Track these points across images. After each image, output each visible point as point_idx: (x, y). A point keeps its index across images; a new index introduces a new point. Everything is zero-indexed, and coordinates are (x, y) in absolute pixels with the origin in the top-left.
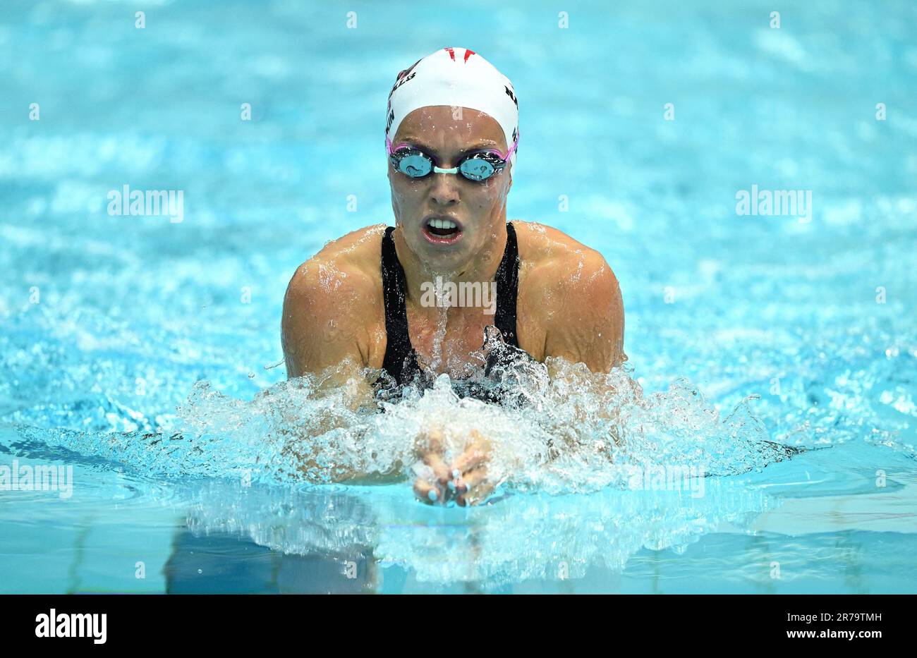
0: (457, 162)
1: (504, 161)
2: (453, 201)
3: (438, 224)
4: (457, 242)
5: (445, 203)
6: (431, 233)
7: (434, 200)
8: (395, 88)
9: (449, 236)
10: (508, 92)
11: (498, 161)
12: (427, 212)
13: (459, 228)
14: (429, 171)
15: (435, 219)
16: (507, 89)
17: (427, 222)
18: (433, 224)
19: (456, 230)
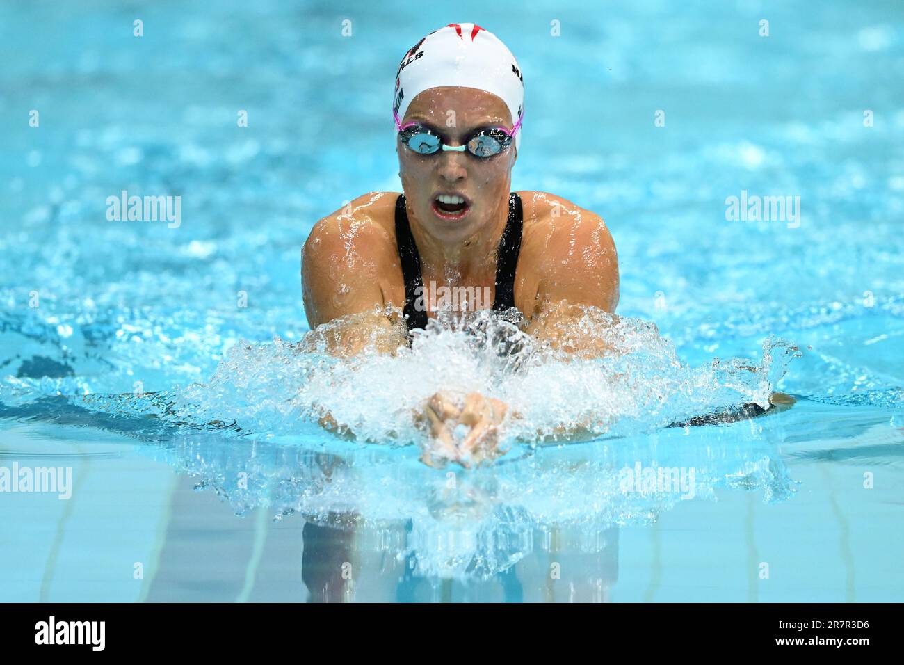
0: (465, 140)
1: (511, 137)
2: (462, 178)
3: (446, 200)
4: (465, 218)
5: (454, 180)
6: (440, 210)
7: (443, 177)
8: (403, 67)
9: (457, 212)
10: (514, 70)
11: (504, 138)
12: (435, 188)
13: (467, 203)
14: (438, 148)
15: (444, 195)
16: (514, 67)
17: (435, 198)
18: (441, 199)
19: (464, 206)
